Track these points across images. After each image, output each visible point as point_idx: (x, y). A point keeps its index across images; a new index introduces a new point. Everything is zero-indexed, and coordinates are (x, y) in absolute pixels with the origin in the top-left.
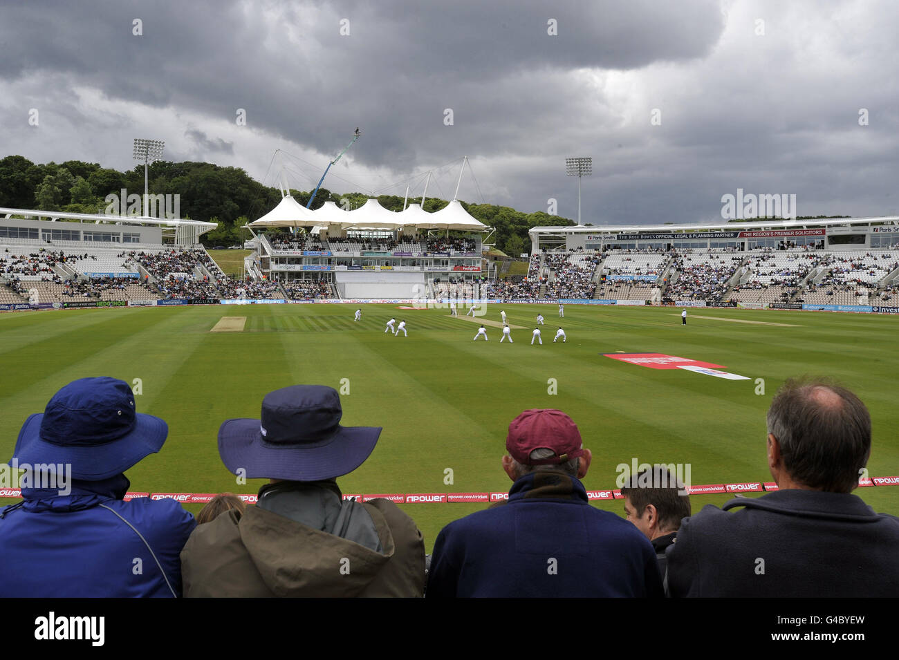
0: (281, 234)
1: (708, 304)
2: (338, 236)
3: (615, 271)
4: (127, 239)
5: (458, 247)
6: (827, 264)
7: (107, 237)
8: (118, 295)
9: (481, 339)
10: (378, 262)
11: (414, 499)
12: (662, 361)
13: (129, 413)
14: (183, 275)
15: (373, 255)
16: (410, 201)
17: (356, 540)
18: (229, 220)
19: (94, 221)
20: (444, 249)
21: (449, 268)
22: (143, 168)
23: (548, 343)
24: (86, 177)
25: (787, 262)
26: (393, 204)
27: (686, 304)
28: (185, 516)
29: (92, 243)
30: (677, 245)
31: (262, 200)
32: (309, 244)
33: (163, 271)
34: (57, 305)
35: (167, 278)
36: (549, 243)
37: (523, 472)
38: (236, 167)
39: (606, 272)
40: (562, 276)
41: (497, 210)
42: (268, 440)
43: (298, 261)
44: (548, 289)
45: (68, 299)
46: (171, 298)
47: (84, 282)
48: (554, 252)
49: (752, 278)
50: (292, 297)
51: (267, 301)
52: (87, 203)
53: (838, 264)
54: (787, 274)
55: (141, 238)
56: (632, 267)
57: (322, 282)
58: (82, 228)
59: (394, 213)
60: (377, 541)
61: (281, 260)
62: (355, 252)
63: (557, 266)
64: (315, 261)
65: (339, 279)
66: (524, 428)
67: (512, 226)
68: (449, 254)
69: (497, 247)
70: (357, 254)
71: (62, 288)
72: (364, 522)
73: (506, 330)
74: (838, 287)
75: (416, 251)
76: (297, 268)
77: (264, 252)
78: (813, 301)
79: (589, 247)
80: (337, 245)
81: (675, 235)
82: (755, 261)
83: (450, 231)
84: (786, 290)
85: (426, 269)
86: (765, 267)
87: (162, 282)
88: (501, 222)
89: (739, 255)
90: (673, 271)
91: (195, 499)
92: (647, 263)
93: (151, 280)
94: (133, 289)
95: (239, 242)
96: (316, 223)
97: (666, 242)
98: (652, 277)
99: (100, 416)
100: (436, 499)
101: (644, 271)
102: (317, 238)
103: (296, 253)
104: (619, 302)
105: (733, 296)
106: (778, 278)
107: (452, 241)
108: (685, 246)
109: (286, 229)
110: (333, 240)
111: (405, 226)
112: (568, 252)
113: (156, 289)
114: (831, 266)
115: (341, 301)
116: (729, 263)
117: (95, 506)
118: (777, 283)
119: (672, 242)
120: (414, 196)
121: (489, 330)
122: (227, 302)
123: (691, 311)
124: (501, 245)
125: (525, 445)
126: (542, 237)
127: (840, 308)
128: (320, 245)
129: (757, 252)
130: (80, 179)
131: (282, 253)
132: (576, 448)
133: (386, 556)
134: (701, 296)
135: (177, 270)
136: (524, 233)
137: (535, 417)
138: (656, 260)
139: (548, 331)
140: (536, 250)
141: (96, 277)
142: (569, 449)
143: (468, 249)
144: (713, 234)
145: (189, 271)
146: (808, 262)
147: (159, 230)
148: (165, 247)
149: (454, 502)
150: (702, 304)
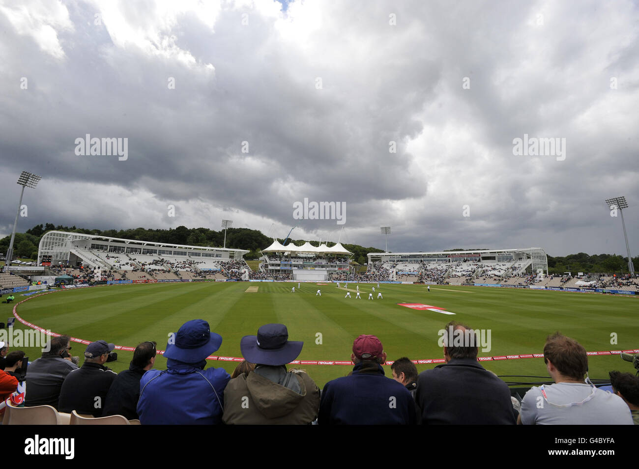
0: (273, 255)
1: (438, 283)
2: (294, 256)
3: (401, 270)
4: (217, 256)
5: (340, 261)
6: (482, 268)
7: (210, 255)
8: (212, 277)
9: (348, 297)
10: (309, 266)
11: (321, 363)
12: (420, 307)
13: (208, 335)
14: (236, 270)
15: (308, 263)
16: (322, 243)
17: (291, 388)
18: (254, 249)
19: (206, 249)
20: (335, 261)
21: (336, 269)
22: (225, 230)
23: (375, 299)
24: (204, 233)
25: (467, 267)
26: (315, 244)
27: (429, 283)
28: (227, 376)
29: (205, 257)
30: (424, 260)
31: (266, 242)
32: (283, 259)
33: (229, 268)
34: (190, 280)
35: (230, 271)
36: (375, 259)
37: (358, 361)
38: (257, 230)
39: (397, 271)
40: (380, 272)
41: (354, 246)
42: (260, 347)
43: (279, 265)
44: (375, 277)
45: (194, 278)
46: (231, 279)
47: (201, 272)
48: (377, 263)
49: (454, 273)
50: (276, 279)
51: (267, 281)
52: (204, 243)
53: (486, 268)
54: (467, 272)
55: (222, 256)
56: (407, 269)
57: (288, 274)
58: (201, 252)
59: (315, 247)
60: (300, 390)
61: (273, 265)
62: (301, 262)
63: (379, 268)
64: (285, 265)
65: (294, 272)
66: (360, 343)
67: (361, 253)
68: (336, 263)
69: (355, 261)
70: (301, 263)
71: (193, 274)
72: (295, 381)
73: (358, 294)
74: (487, 277)
75: (324, 262)
76: (278, 268)
77: (266, 262)
78: (478, 282)
79: (391, 261)
80: (294, 259)
81: (423, 256)
82: (455, 267)
83: (337, 254)
84: (467, 278)
85: (328, 269)
86: (459, 269)
87: (228, 273)
88: (356, 251)
89: (448, 264)
90: (423, 270)
91: (235, 359)
92: (413, 267)
93: (224, 272)
94: (218, 275)
95: (257, 258)
96: (286, 251)
97: (420, 259)
98: (415, 273)
99: (197, 337)
100: (331, 363)
101: (412, 270)
102: (287, 257)
103: (278, 262)
104: (403, 283)
105: (447, 280)
106: (464, 273)
107: (337, 258)
108: (427, 260)
109: (275, 253)
110: (292, 258)
111: (320, 252)
112: (382, 263)
113: (226, 275)
114: (484, 269)
115: (295, 281)
116: (445, 268)
117: (194, 372)
118: (464, 275)
119: (422, 259)
120: (323, 241)
121: (351, 293)
122: (252, 281)
123: (431, 286)
124: (356, 260)
125: (360, 352)
126: (372, 257)
127: (489, 285)
128: (287, 259)
129: (455, 263)
130: (203, 234)
131: (273, 262)
132: (380, 353)
133: (302, 396)
134: (435, 280)
135: (234, 268)
136: (365, 256)
137: (364, 339)
138: (416, 266)
139: (375, 294)
140: (370, 262)
141: (205, 270)
142: (377, 353)
143: (344, 261)
144: (438, 256)
145: (239, 269)
146: (475, 267)
147: (228, 253)
148: (230, 259)
149: (338, 364)
150: (435, 283)
